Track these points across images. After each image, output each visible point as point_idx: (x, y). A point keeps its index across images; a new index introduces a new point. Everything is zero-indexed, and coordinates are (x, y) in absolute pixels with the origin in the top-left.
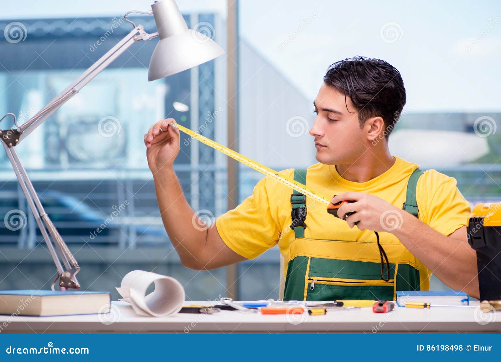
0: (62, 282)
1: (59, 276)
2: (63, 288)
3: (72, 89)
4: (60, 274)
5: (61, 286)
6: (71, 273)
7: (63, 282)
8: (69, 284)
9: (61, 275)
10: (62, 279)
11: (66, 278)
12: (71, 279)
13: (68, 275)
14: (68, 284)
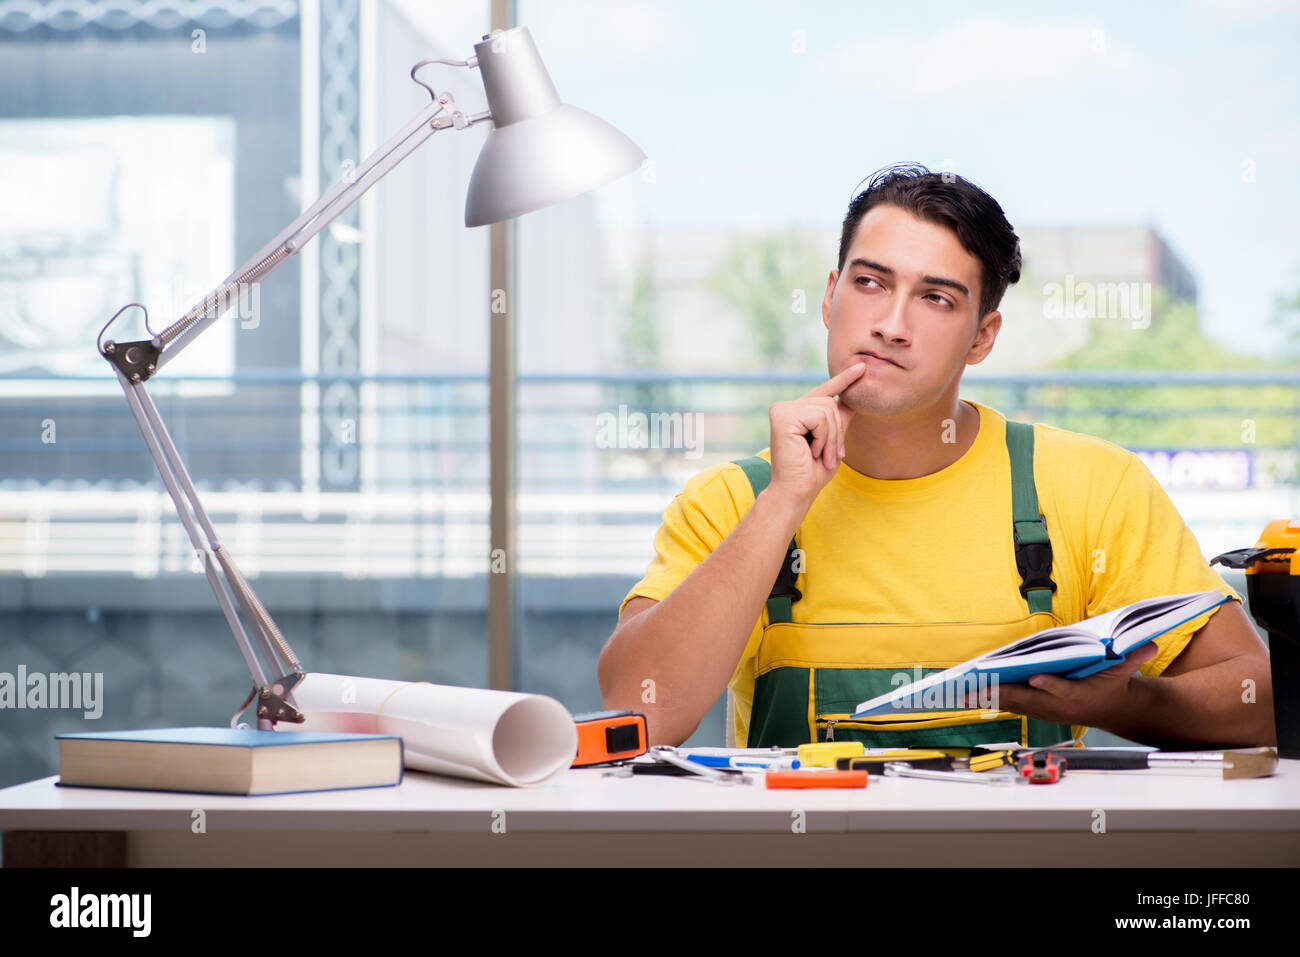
0: (264, 708)
1: (255, 691)
2: (267, 722)
3: (286, 243)
4: (259, 687)
5: (261, 717)
6: (284, 686)
7: (267, 706)
8: (281, 711)
9: (262, 689)
10: (263, 701)
11: (273, 696)
12: (285, 700)
13: (278, 690)
14: (278, 711)
